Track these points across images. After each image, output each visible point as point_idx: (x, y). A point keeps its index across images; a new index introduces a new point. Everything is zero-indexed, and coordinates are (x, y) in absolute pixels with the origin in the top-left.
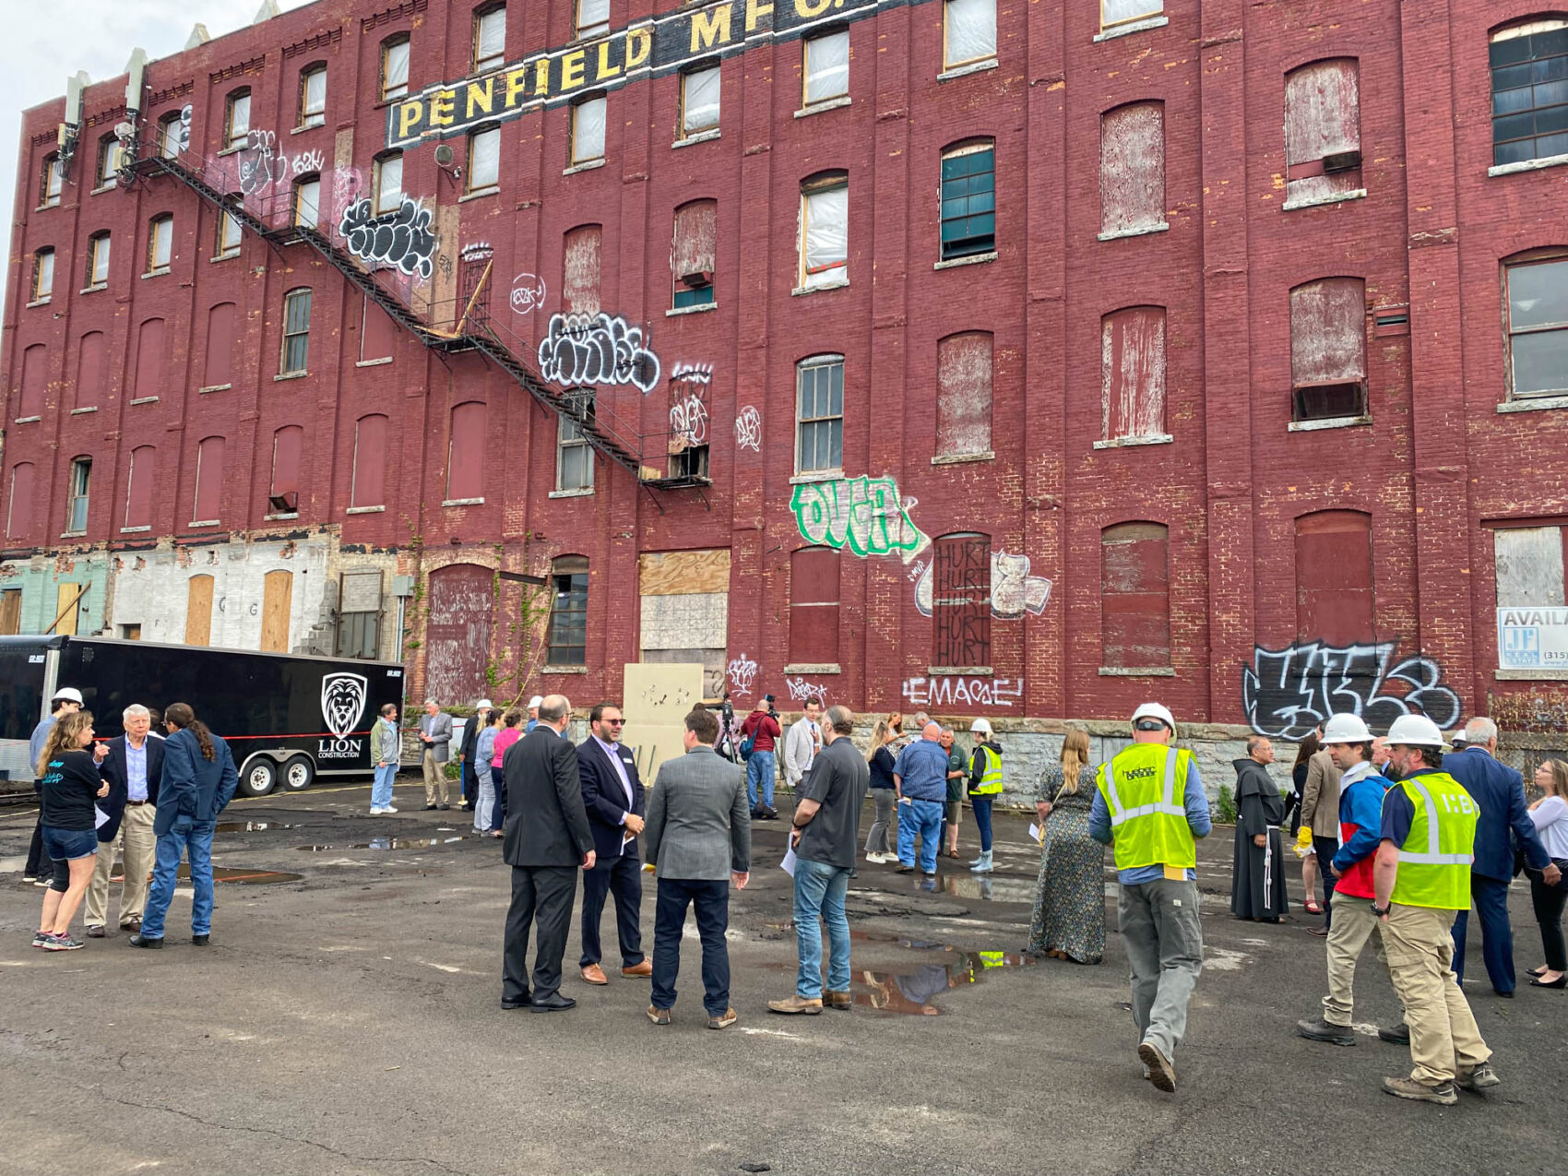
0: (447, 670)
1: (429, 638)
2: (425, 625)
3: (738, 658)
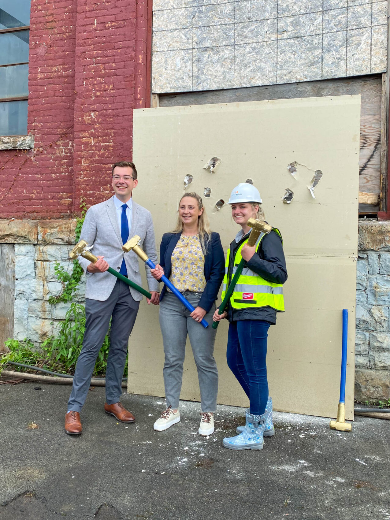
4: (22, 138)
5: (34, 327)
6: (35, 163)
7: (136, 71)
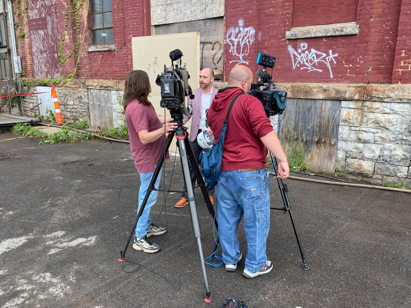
0: (42, 52)
1: (30, 30)
2: (26, 20)
3: (236, 25)
4: (111, 46)
5: (119, 123)
6: (117, 56)
7: (143, 17)
